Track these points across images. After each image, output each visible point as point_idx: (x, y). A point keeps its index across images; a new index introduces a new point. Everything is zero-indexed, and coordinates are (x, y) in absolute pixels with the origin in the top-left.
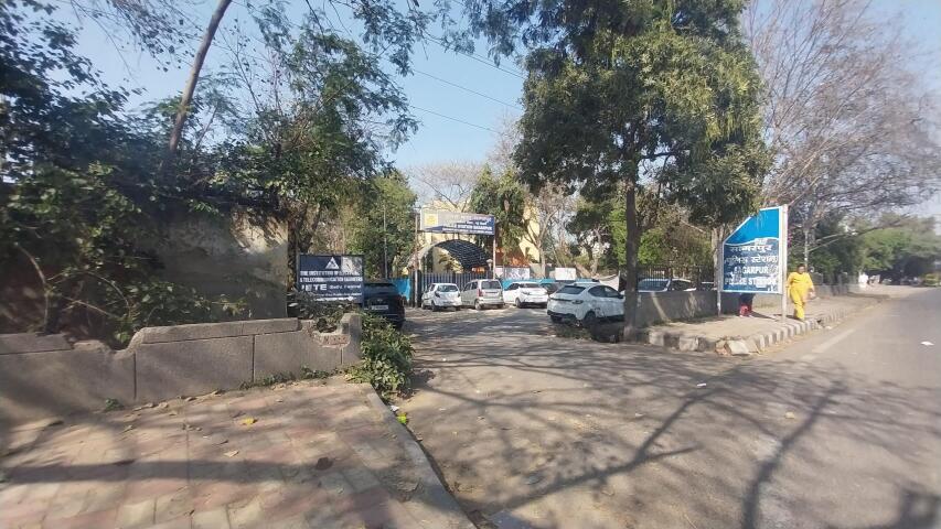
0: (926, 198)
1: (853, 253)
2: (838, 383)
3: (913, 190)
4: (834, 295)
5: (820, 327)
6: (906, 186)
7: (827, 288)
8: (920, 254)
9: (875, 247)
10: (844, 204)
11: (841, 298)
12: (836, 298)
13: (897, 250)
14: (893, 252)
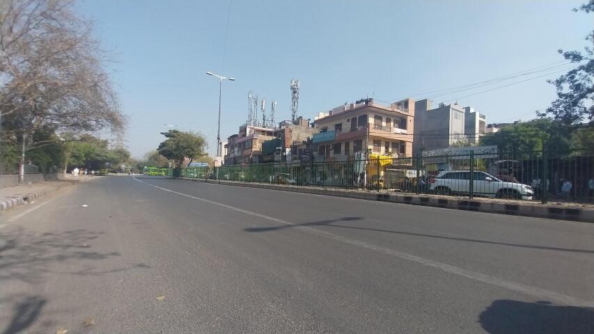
0: (100, 129)
1: (60, 154)
2: (11, 241)
3: (93, 123)
4: (46, 180)
5: (26, 202)
6: (89, 120)
7: (41, 176)
8: (99, 158)
9: (75, 151)
10: (54, 122)
11: (50, 183)
12: (48, 182)
13: (87, 155)
14: (85, 156)
